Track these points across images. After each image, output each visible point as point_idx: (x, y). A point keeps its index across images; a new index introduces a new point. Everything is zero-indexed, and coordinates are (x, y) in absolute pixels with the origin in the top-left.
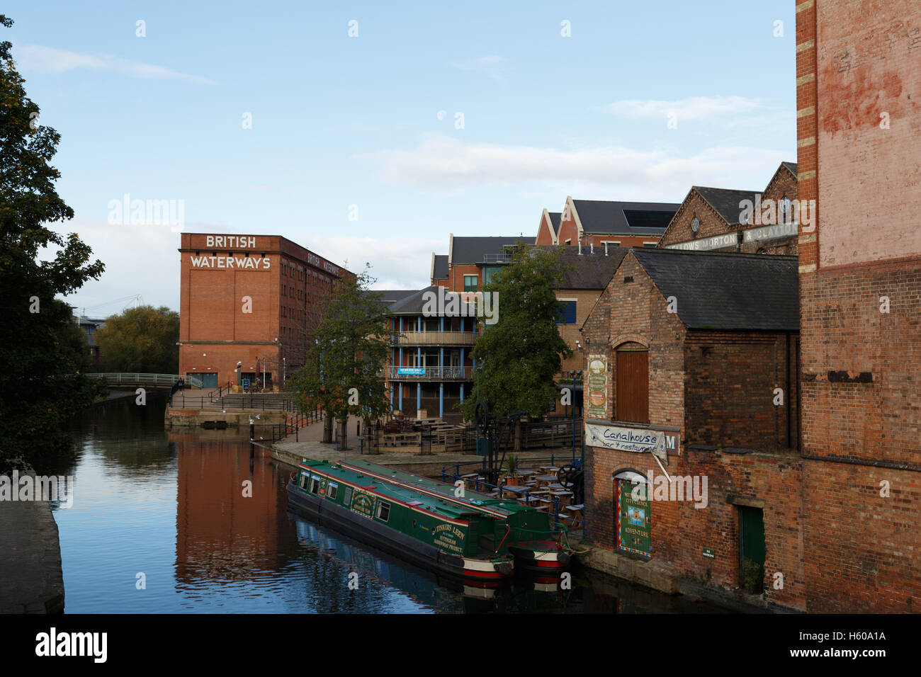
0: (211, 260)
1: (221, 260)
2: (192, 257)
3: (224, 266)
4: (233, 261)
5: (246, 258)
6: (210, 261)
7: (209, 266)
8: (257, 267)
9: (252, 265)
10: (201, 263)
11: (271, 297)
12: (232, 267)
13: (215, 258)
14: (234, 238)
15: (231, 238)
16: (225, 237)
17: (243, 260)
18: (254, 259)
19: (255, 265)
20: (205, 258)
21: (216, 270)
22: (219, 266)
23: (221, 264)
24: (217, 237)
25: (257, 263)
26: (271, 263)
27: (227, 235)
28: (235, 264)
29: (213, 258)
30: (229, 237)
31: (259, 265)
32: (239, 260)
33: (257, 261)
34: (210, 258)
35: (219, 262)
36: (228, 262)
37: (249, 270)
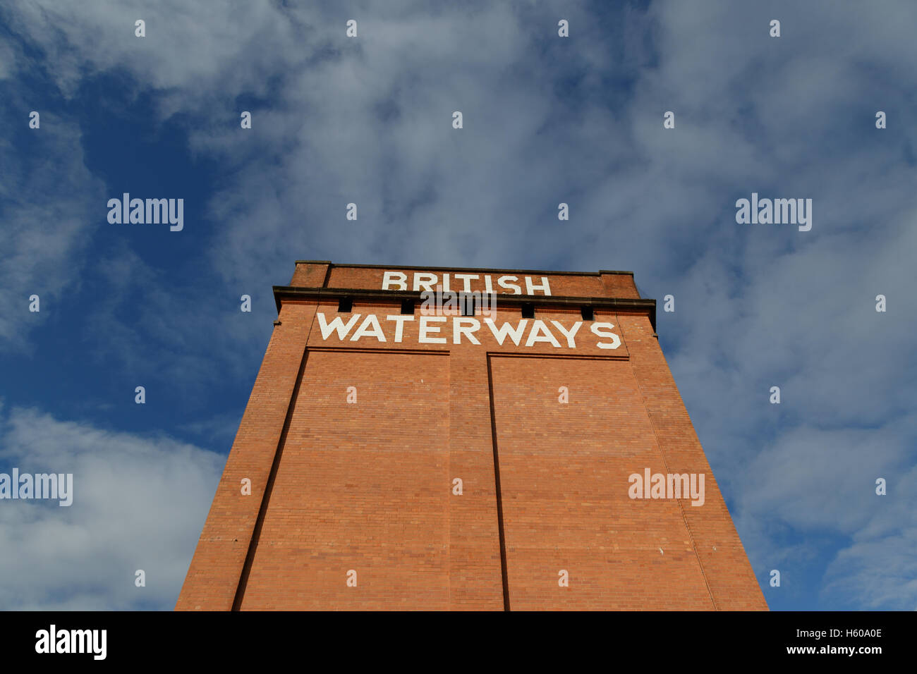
0: (394, 323)
1: (429, 324)
2: (321, 317)
3: (443, 341)
4: (477, 326)
5: (524, 322)
6: (389, 328)
7: (382, 338)
8: (572, 344)
9: (550, 338)
10: (353, 331)
11: (661, 441)
12: (475, 341)
13: (410, 318)
14: (476, 277)
15: (467, 278)
16: (446, 276)
17: (515, 326)
18: (556, 323)
19: (562, 340)
20: (372, 319)
21: (412, 350)
22: (423, 339)
23: (429, 335)
24: (417, 276)
25: (570, 336)
26: (622, 336)
27: (452, 271)
28: (484, 334)
29: (400, 320)
30: (458, 276)
31: (576, 339)
32: (499, 327)
33: (569, 327)
34: (390, 318)
35: (423, 329)
36: (457, 330)
37: (542, 354)
